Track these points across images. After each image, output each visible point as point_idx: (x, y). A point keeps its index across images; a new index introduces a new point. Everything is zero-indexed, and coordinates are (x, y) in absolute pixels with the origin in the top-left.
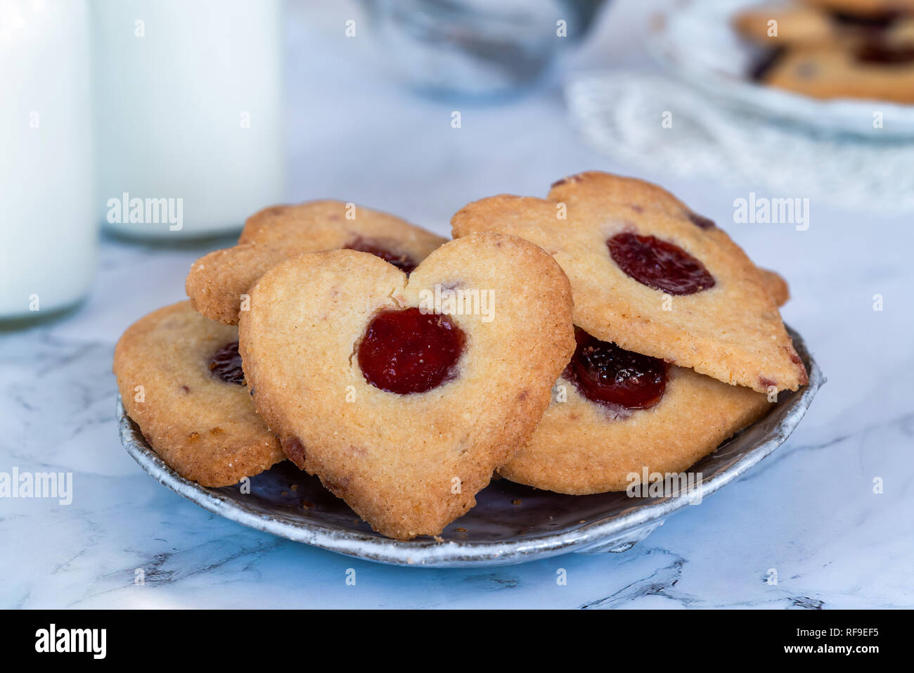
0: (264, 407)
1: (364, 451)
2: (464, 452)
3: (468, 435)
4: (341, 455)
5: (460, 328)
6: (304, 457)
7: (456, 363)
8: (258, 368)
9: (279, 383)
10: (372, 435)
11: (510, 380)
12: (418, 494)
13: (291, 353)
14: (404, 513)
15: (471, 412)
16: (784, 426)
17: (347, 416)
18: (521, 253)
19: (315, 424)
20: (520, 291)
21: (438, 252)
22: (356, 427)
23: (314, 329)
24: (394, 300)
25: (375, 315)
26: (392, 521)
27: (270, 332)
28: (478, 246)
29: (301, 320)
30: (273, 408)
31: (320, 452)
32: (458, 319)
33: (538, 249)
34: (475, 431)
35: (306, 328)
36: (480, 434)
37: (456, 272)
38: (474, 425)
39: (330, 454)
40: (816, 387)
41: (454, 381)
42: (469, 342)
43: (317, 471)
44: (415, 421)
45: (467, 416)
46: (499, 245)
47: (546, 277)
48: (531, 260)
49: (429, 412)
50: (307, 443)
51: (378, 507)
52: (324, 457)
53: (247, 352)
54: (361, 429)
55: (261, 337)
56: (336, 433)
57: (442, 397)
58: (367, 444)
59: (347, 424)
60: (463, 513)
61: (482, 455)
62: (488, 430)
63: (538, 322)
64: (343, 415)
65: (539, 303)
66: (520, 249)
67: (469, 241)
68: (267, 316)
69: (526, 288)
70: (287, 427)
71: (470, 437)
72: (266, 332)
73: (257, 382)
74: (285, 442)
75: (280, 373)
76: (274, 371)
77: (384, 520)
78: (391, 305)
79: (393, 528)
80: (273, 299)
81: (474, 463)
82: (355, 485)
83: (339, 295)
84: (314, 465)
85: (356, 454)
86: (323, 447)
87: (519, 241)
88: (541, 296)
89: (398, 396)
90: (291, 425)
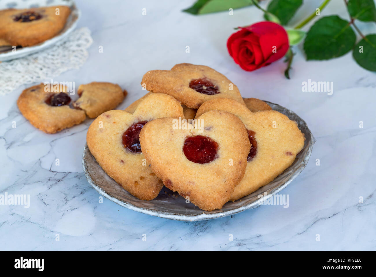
0: (155, 170)
1: (193, 183)
2: (225, 181)
3: (226, 176)
4: (186, 184)
5: (215, 141)
6: (172, 186)
7: (217, 153)
8: (152, 157)
9: (160, 162)
10: (195, 177)
11: (235, 158)
12: (215, 196)
13: (163, 152)
14: (211, 202)
15: (225, 168)
16: (305, 161)
17: (186, 171)
18: (229, 116)
19: (175, 175)
20: (232, 129)
21: (202, 117)
22: (190, 175)
23: (168, 144)
24: (191, 133)
25: (186, 138)
26: (207, 205)
27: (153, 145)
28: (214, 115)
29: (163, 141)
30: (159, 170)
31: (179, 184)
32: (214, 139)
33: (234, 115)
34: (228, 174)
35: (166, 144)
36: (229, 175)
37: (209, 123)
38: (227, 173)
39: (182, 184)
40: (313, 144)
41: (218, 159)
42: (220, 146)
43: (177, 190)
44: (209, 172)
45: (224, 170)
46: (221, 114)
47: (238, 124)
48: (232, 119)
49: (213, 169)
50: (173, 181)
51: (202, 201)
52: (180, 185)
53: (146, 152)
54: (192, 176)
55: (151, 147)
56: (183, 177)
57: (215, 164)
58: (194, 180)
59: (187, 174)
60: (228, 201)
61: (231, 182)
62: (232, 174)
63: (239, 138)
64: (185, 171)
65: (239, 132)
66: (228, 115)
67: (211, 113)
68: (151, 140)
69: (233, 128)
70: (165, 176)
71: (227, 177)
72: (152, 145)
73: (152, 162)
74: (164, 181)
75: (160, 159)
76: (158, 158)
77: (204, 205)
78: (190, 135)
79: (208, 207)
80: (152, 134)
81: (229, 185)
82: (193, 194)
83: (173, 132)
84: (176, 188)
85: (191, 184)
86: (179, 182)
87: (227, 113)
88: (238, 130)
89: (201, 164)
90: (166, 176)
